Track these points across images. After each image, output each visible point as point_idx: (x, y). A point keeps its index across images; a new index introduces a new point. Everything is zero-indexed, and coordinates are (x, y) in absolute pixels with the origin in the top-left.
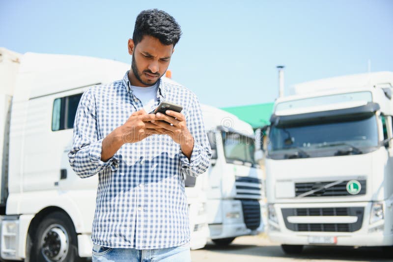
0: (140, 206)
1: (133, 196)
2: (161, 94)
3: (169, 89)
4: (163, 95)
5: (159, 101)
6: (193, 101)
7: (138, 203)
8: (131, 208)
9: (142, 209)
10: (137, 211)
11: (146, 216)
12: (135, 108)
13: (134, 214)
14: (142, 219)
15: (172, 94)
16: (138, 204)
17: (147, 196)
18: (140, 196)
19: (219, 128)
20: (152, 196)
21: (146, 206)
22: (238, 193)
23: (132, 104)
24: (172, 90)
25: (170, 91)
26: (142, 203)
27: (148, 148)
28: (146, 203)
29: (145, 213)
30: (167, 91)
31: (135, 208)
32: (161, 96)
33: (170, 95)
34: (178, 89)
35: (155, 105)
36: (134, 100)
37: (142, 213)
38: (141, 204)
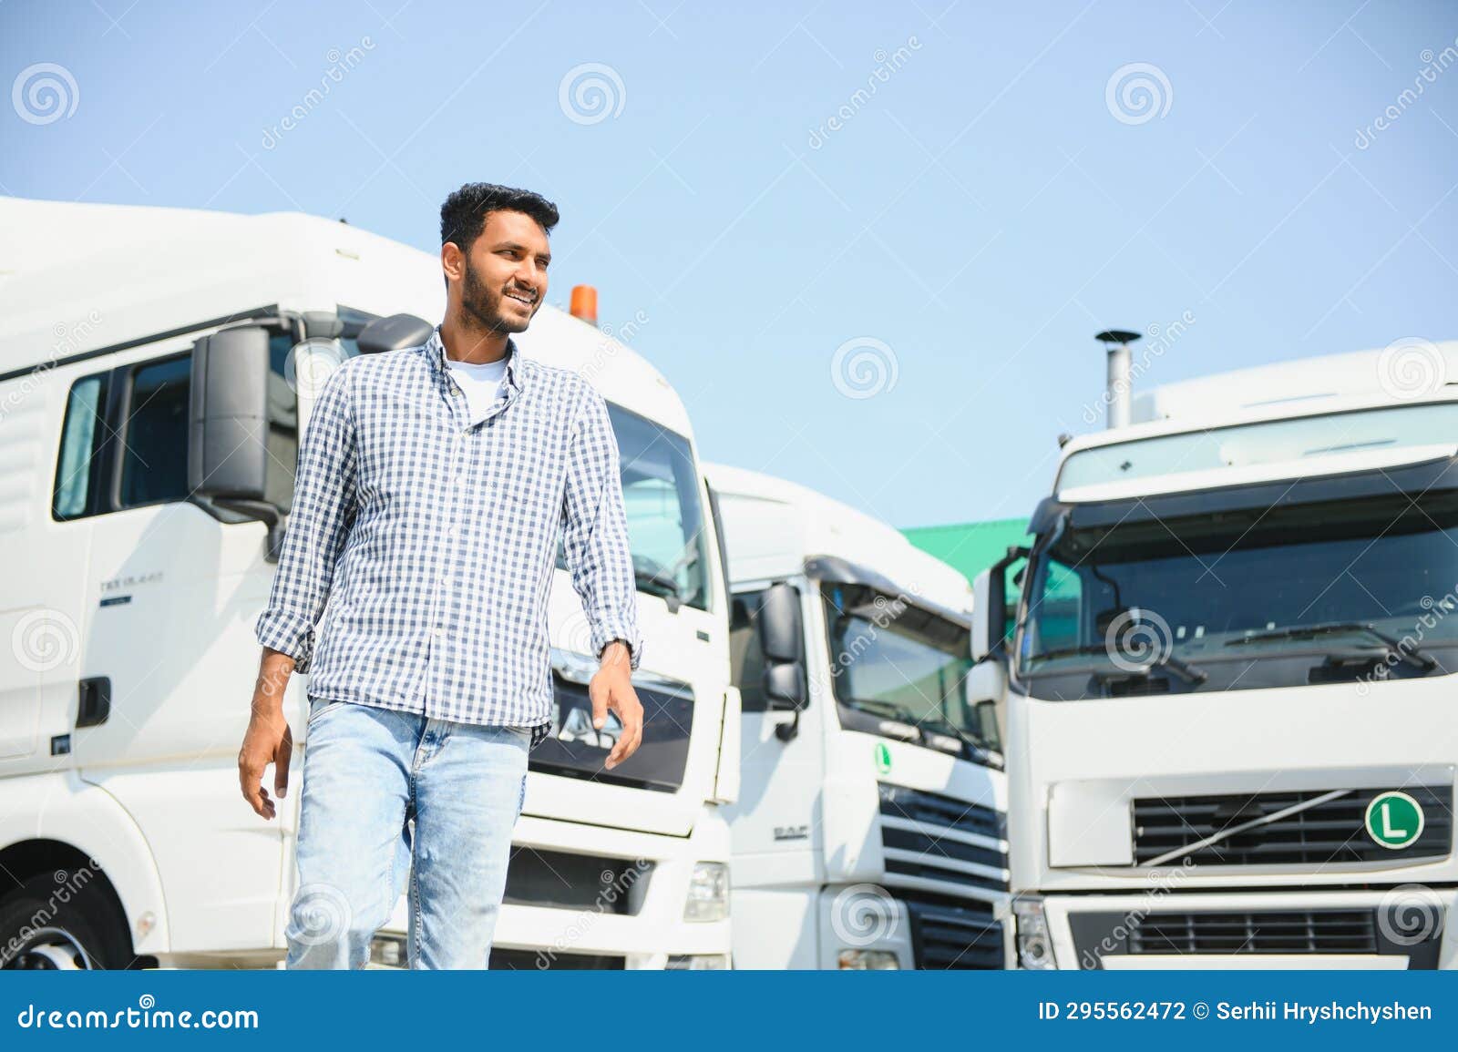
0: (440, 625)
1: (427, 603)
2: (512, 382)
3: (532, 372)
4: (518, 385)
5: (506, 397)
6: (590, 400)
7: (437, 619)
8: (418, 629)
9: (443, 632)
10: (433, 637)
11: (452, 649)
12: (450, 409)
13: (425, 641)
14: (443, 653)
15: (539, 384)
16: (436, 621)
17: (457, 606)
18: (443, 603)
19: (815, 568)
20: (469, 607)
21: (453, 627)
22: (892, 866)
23: (444, 399)
24: (541, 376)
25: (535, 378)
26: (446, 620)
27: (471, 502)
28: (454, 622)
29: (451, 643)
30: (528, 376)
31: (428, 629)
32: (511, 387)
33: (533, 386)
34: (555, 375)
35: (497, 406)
36: (450, 391)
37: (444, 642)
38: (444, 623)
